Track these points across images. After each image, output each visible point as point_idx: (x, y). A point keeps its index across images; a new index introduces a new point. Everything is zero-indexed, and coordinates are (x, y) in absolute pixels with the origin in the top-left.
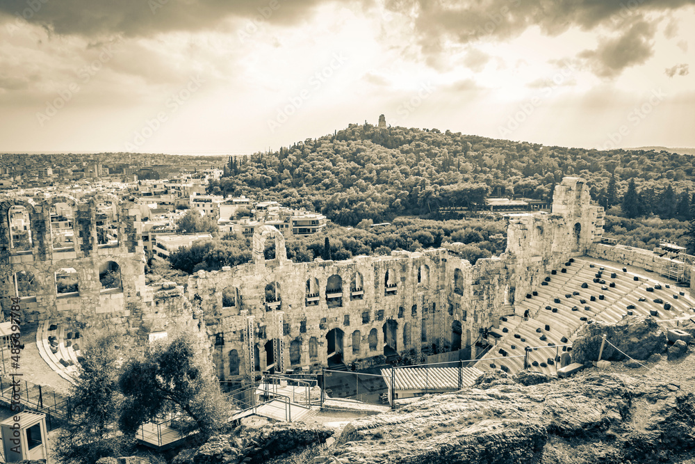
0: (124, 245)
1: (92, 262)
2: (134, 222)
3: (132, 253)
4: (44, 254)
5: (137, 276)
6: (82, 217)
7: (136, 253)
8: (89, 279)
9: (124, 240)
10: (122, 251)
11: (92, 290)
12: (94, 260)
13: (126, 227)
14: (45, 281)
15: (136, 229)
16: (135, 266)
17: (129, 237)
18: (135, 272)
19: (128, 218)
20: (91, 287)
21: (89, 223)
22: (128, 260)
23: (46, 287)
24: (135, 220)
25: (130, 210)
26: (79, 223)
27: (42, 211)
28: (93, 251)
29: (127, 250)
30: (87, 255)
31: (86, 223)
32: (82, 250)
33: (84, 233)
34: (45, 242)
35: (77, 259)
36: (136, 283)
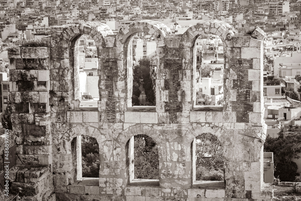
0: (230, 109)
1: (179, 132)
2: (250, 71)
3: (243, 124)
4: (114, 112)
5: (249, 164)
6: (169, 58)
7: (250, 124)
8: (175, 159)
9: (231, 99)
10: (226, 118)
11: (179, 179)
12: (183, 128)
13: (236, 77)
14: (112, 155)
15: (251, 83)
16: (246, 145)
17: (239, 96)
18: (245, 156)
19: (240, 62)
20: (176, 173)
21: (180, 67)
22: (236, 133)
23: (113, 164)
24: (251, 67)
25: (244, 50)
26: (165, 67)
27: (115, 45)
28: (183, 114)
29: (235, 118)
30: (173, 119)
31: (175, 68)
32: (166, 111)
33: (171, 83)
34: (116, 94)
35: (159, 124)
36: (246, 175)
